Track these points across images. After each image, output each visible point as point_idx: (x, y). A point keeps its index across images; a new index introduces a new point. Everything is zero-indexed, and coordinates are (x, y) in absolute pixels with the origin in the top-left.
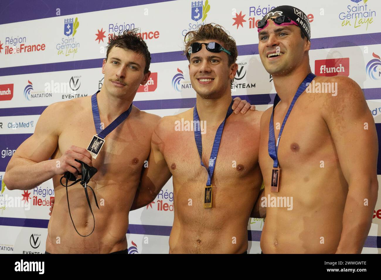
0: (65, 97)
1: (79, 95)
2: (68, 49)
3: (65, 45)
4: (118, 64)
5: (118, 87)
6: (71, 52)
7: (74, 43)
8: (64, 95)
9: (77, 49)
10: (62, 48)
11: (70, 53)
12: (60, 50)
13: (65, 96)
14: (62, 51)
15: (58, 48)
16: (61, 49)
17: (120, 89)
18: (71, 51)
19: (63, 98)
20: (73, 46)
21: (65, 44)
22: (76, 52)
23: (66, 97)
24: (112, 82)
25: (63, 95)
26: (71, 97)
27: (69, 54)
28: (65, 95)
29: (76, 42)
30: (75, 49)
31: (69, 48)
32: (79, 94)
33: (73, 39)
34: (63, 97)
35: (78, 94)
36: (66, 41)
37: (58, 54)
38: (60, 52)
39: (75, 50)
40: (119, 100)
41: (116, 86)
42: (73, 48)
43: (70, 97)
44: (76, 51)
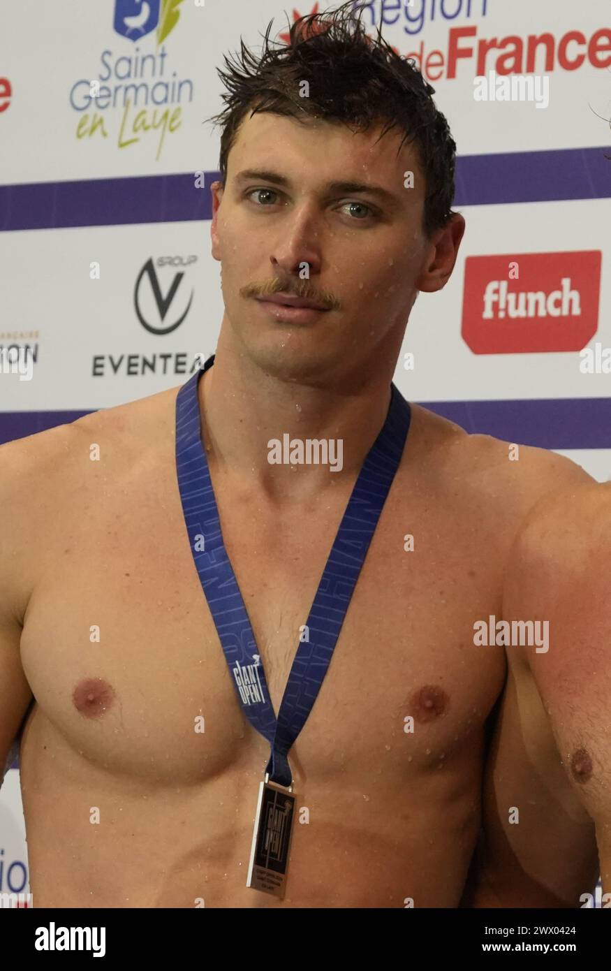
0: (108, 369)
1: (181, 359)
2: (133, 112)
3: (117, 89)
4: (278, 200)
5: (289, 323)
6: (146, 129)
7: (167, 78)
8: (102, 358)
9: (179, 109)
10: (102, 102)
11: (141, 132)
12: (86, 117)
13: (107, 362)
14: (101, 121)
15: (81, 103)
16: (93, 109)
17: (304, 335)
18: (149, 122)
19: (98, 370)
20: (160, 94)
21: (118, 83)
22: (172, 130)
23: (116, 368)
24: (261, 301)
25: (96, 358)
26: (139, 369)
27: (133, 136)
28: (111, 359)
29: (175, 75)
30: (166, 115)
31: (136, 103)
32: (184, 355)
33: (158, 60)
34: (96, 366)
35: (178, 356)
36: (123, 68)
37: (79, 136)
38: (88, 125)
39: (170, 116)
40: (304, 391)
41: (280, 322)
42: (157, 103)
43: (133, 369)
44: (173, 120)
